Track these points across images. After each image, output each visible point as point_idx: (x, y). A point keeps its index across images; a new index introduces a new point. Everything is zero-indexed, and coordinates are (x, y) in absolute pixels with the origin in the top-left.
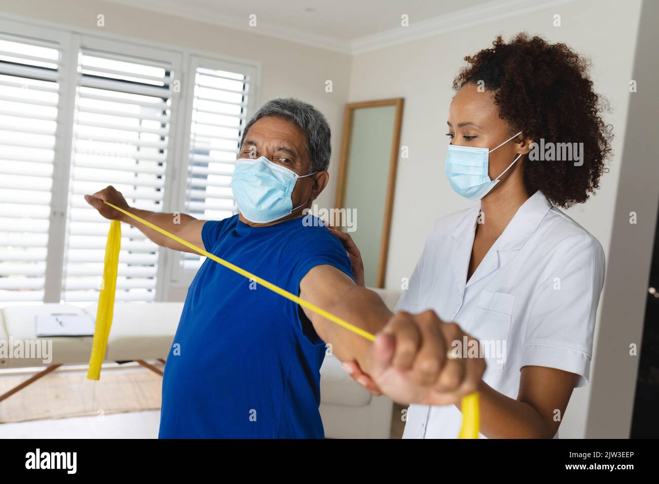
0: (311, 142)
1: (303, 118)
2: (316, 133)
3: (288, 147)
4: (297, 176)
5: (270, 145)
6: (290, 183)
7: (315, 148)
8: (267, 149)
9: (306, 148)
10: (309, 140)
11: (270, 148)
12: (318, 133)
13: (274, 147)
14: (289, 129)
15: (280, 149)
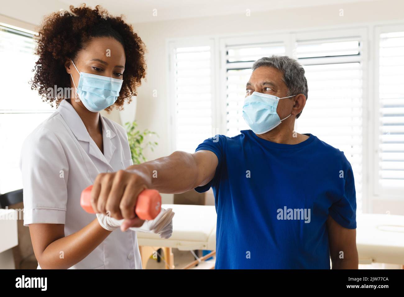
0: (286, 76)
1: (279, 63)
2: (289, 70)
3: (269, 82)
4: (279, 98)
5: (258, 83)
6: (274, 103)
7: (289, 79)
8: (257, 85)
9: (282, 80)
10: (284, 75)
11: (259, 85)
12: (291, 70)
13: (260, 84)
14: (269, 71)
15: (264, 84)
